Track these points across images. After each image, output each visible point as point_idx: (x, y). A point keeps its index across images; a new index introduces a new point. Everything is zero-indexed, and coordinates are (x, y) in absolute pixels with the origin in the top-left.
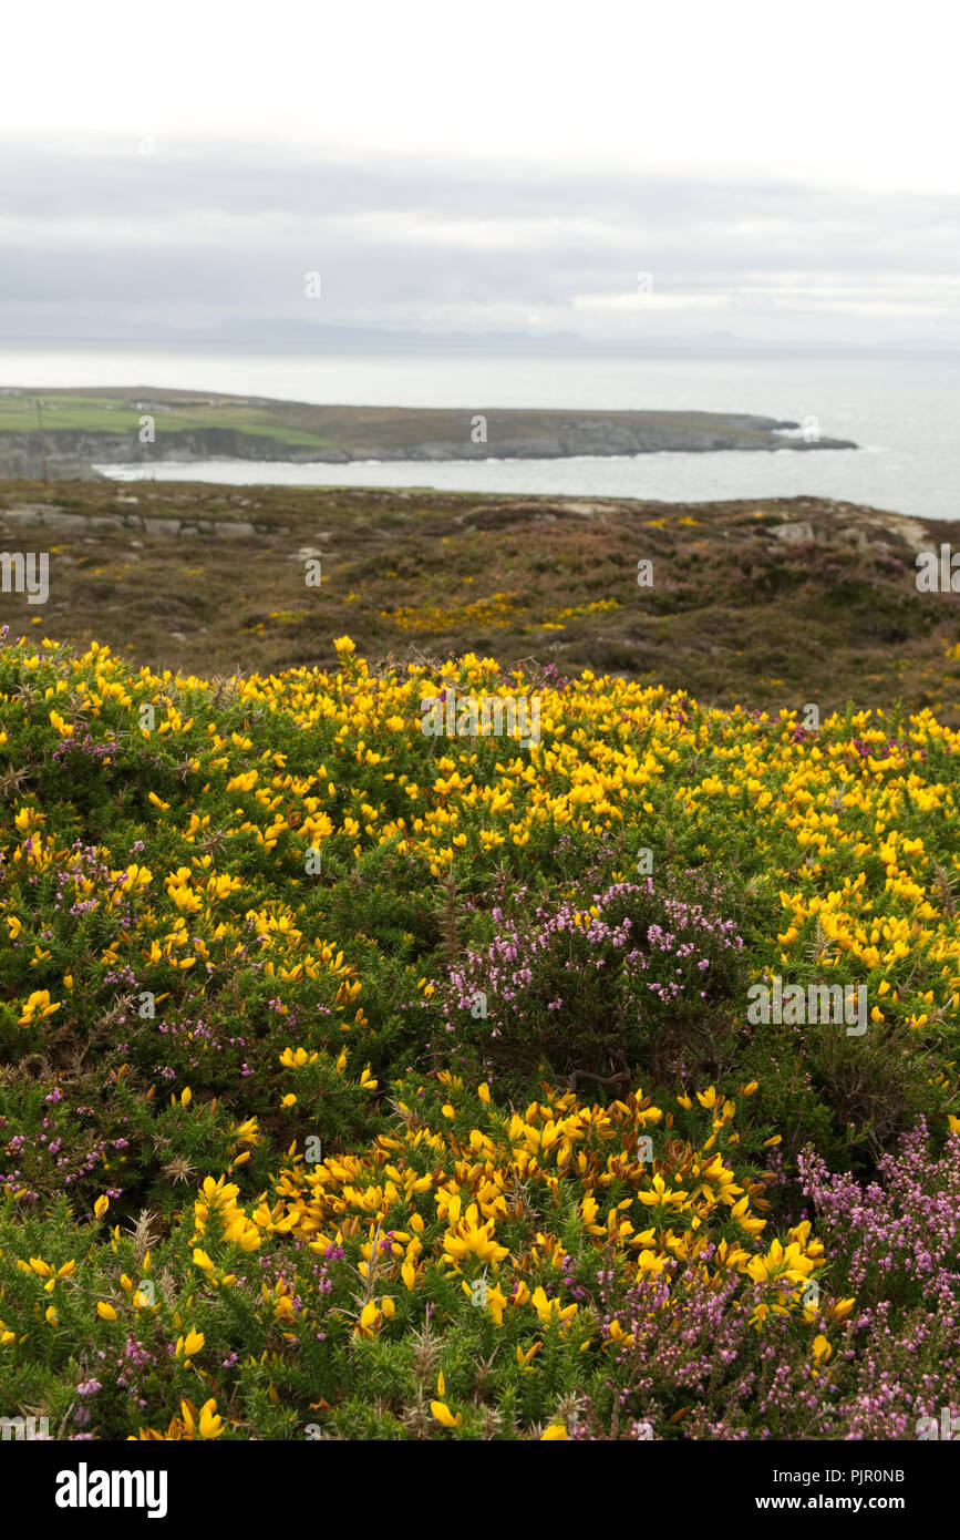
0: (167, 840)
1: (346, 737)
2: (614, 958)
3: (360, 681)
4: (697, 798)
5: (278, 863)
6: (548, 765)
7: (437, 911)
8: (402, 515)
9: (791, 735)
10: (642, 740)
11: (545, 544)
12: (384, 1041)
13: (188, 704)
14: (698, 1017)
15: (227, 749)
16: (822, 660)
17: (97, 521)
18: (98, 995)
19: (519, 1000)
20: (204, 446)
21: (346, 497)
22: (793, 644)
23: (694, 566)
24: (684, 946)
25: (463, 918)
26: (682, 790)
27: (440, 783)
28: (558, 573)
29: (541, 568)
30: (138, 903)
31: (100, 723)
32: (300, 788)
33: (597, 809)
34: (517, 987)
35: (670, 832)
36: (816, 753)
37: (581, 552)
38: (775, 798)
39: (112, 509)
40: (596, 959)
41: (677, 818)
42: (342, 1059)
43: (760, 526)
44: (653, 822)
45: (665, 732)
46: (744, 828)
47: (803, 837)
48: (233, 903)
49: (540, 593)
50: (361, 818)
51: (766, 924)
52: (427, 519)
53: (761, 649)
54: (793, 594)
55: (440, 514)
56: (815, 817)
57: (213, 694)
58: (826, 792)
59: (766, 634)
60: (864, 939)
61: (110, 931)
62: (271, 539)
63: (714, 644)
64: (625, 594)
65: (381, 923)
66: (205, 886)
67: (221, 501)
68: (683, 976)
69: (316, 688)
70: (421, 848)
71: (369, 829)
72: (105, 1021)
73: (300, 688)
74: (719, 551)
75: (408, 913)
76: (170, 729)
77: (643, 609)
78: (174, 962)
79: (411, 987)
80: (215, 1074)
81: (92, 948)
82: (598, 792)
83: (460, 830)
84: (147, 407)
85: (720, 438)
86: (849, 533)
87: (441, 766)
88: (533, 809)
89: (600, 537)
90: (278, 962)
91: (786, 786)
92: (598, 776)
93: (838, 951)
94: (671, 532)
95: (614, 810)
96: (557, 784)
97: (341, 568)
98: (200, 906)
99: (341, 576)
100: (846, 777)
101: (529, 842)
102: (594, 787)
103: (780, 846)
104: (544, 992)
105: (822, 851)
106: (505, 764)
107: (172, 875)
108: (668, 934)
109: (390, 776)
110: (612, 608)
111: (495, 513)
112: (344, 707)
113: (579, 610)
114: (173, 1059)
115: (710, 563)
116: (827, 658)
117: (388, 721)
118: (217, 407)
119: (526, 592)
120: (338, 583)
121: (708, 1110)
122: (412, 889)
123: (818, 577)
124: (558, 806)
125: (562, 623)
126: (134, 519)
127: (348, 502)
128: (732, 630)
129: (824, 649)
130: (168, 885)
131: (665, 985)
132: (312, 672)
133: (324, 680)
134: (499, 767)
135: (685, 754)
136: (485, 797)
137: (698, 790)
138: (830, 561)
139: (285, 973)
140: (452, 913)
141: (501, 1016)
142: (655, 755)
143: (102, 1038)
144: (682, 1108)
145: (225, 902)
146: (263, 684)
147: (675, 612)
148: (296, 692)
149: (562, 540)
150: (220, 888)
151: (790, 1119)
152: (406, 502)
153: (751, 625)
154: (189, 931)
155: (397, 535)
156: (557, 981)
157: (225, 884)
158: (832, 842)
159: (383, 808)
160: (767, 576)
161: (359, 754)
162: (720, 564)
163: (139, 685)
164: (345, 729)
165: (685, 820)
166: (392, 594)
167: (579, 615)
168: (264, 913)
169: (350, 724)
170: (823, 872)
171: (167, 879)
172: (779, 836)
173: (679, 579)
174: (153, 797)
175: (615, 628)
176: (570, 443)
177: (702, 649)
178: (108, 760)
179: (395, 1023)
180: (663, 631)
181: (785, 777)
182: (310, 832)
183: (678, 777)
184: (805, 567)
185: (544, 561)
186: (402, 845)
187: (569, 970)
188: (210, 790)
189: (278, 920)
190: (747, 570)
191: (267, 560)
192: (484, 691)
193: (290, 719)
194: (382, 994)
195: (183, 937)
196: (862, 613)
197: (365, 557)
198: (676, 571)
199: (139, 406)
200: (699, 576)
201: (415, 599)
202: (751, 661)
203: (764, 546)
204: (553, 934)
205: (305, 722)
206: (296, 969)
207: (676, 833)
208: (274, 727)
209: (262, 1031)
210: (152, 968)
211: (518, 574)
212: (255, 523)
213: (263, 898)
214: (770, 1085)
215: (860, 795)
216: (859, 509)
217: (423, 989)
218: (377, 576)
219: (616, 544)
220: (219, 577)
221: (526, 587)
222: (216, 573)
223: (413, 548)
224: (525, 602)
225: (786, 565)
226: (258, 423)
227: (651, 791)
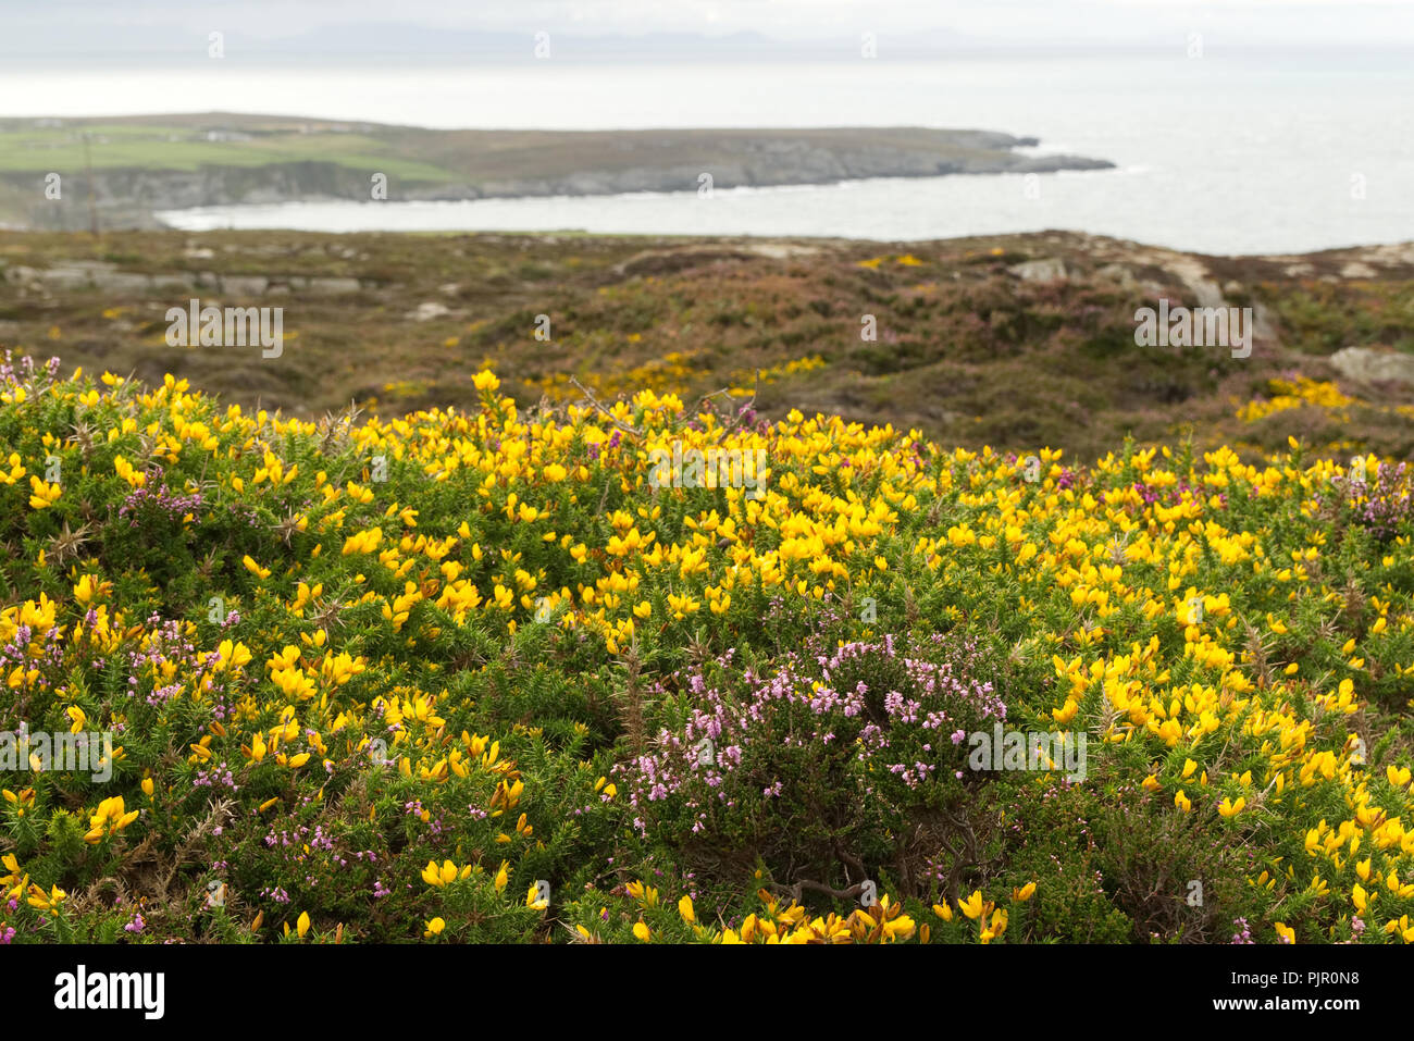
0: (268, 613)
1: (492, 489)
2: (846, 733)
3: (507, 424)
4: (942, 552)
5: (411, 642)
6: (751, 517)
7: (616, 694)
8: (547, 265)
9: (1055, 483)
10: (869, 486)
11: (730, 291)
12: (554, 855)
13: (291, 450)
14: (954, 804)
15: (342, 503)
16: (1084, 426)
17: (162, 281)
18: (186, 802)
19: (727, 786)
20: (294, 184)
21: (476, 244)
22: (1046, 408)
23: (920, 312)
24: (932, 715)
25: (650, 703)
26: (923, 541)
27: (614, 542)
28: (747, 326)
29: (725, 321)
30: (233, 689)
31: (179, 473)
32: (437, 550)
33: (816, 567)
34: (723, 772)
35: (910, 591)
36: (1089, 501)
37: (775, 299)
38: (1041, 550)
39: (180, 266)
40: (823, 733)
41: (918, 574)
42: (502, 876)
43: (1000, 265)
44: (887, 580)
45: (898, 475)
46: (1002, 585)
47: (1078, 595)
48: (355, 690)
49: (726, 352)
50: (513, 585)
51: (1037, 697)
52: (579, 269)
53: (1007, 414)
54: (1044, 344)
55: (596, 262)
56: (1093, 570)
57: (321, 438)
58: (1104, 542)
59: (1012, 395)
60: (1162, 713)
61: (199, 723)
62: (384, 294)
63: (946, 409)
64: (833, 349)
65: (545, 713)
66: (318, 669)
67: (318, 252)
68: (933, 753)
69: (451, 433)
70: (594, 620)
71: (525, 600)
72: (196, 834)
73: (432, 433)
74: (950, 293)
75: (580, 699)
76: (268, 479)
77: (856, 368)
78: (283, 758)
79: (587, 789)
80: (339, 897)
81: (177, 744)
82: (815, 545)
83: (642, 597)
84: (222, 136)
85: (944, 159)
86: (1111, 270)
87: (615, 522)
88: (735, 568)
89: (800, 280)
90: (415, 756)
91: (1054, 536)
92: (815, 526)
93: (1130, 727)
94: (887, 273)
95: (838, 568)
96: (762, 538)
97: (474, 327)
98: (313, 692)
99: (473, 337)
100: (1128, 526)
101: (731, 607)
102: (811, 539)
103: (1050, 606)
104: (759, 775)
105: (1103, 611)
106: (697, 518)
107: (276, 656)
108: (911, 702)
109: (551, 536)
110: (816, 367)
111: (665, 259)
112: (489, 454)
113: (776, 371)
114: (284, 878)
115: (939, 309)
116: (1089, 423)
117: (546, 469)
118: (310, 134)
119: (707, 351)
120: (469, 347)
121: (974, 921)
122: (583, 670)
123: (1075, 323)
124: (766, 562)
125: (753, 388)
126: (208, 277)
127: (480, 249)
128: (970, 392)
129: (1085, 413)
130: (271, 669)
131: (909, 766)
132: (446, 413)
133: (463, 423)
134: (688, 521)
135: (925, 498)
136: (672, 558)
137: (942, 542)
138: (1087, 302)
139: (424, 770)
140: (635, 697)
141: (704, 806)
142: (887, 502)
143: (192, 857)
144: (940, 920)
145: (345, 687)
146: (383, 431)
147: (896, 370)
148: (427, 439)
149: (752, 285)
150: (337, 671)
151: (1078, 928)
152: (552, 247)
153: (992, 385)
154: (301, 724)
155: (541, 287)
156: (775, 760)
157: (344, 666)
158: (1114, 599)
159: (543, 574)
160: (1011, 323)
161: (509, 510)
162: (951, 309)
163: (225, 427)
164: (491, 480)
165: (928, 577)
166: (538, 358)
167: (776, 378)
168: (395, 700)
169: (498, 474)
170: (1106, 637)
171: (270, 662)
172: (1048, 595)
173: (900, 329)
174: (249, 561)
175: (821, 392)
176: (757, 169)
177: (931, 416)
178: (189, 517)
179: (566, 831)
180: (882, 395)
181: (1052, 526)
182: (451, 603)
183: (917, 527)
184: (1058, 310)
185: (728, 312)
186: (570, 618)
187: (789, 747)
188: (322, 553)
189: (414, 705)
190: (985, 316)
191: (379, 321)
192: (666, 433)
193: (420, 468)
194: (549, 795)
195: (293, 730)
196: (1130, 367)
197: (502, 313)
198: (896, 319)
199: (212, 136)
200: (926, 325)
201: (569, 363)
202: (994, 428)
203: (1005, 287)
204: (767, 703)
205: (440, 472)
206: (439, 766)
207: (918, 593)
208: (401, 477)
209: (397, 844)
210: (254, 767)
211: (697, 329)
212: (362, 279)
213: (393, 683)
214: (1051, 888)
215: (1146, 546)
216: (1121, 244)
217: (601, 791)
218: (518, 337)
219: (821, 288)
220: (318, 342)
221: (707, 344)
222: (314, 337)
223: (563, 300)
224: (707, 363)
225: (1035, 309)
226: (363, 153)
227: (884, 544)
